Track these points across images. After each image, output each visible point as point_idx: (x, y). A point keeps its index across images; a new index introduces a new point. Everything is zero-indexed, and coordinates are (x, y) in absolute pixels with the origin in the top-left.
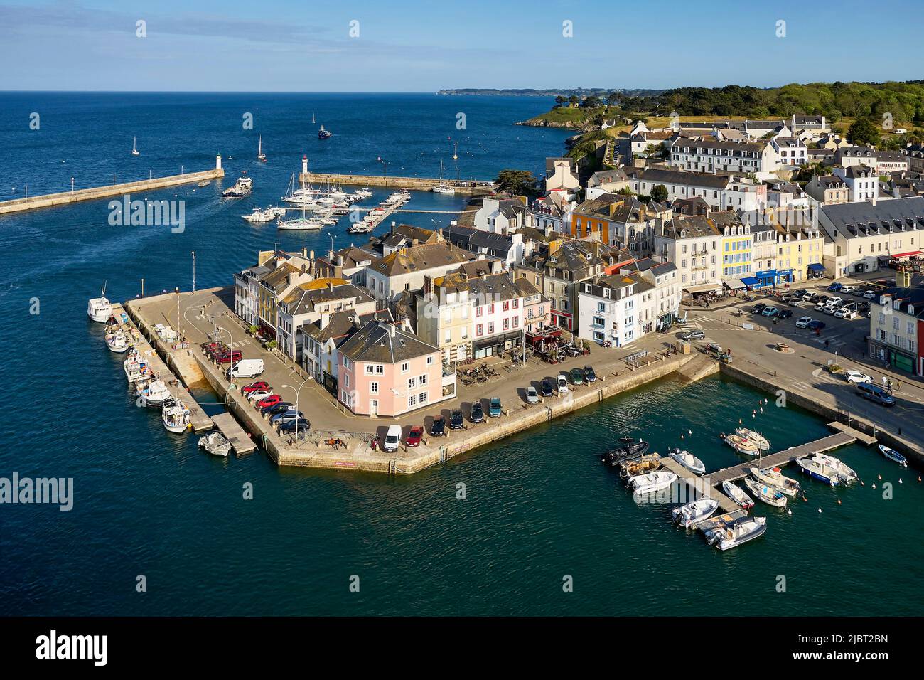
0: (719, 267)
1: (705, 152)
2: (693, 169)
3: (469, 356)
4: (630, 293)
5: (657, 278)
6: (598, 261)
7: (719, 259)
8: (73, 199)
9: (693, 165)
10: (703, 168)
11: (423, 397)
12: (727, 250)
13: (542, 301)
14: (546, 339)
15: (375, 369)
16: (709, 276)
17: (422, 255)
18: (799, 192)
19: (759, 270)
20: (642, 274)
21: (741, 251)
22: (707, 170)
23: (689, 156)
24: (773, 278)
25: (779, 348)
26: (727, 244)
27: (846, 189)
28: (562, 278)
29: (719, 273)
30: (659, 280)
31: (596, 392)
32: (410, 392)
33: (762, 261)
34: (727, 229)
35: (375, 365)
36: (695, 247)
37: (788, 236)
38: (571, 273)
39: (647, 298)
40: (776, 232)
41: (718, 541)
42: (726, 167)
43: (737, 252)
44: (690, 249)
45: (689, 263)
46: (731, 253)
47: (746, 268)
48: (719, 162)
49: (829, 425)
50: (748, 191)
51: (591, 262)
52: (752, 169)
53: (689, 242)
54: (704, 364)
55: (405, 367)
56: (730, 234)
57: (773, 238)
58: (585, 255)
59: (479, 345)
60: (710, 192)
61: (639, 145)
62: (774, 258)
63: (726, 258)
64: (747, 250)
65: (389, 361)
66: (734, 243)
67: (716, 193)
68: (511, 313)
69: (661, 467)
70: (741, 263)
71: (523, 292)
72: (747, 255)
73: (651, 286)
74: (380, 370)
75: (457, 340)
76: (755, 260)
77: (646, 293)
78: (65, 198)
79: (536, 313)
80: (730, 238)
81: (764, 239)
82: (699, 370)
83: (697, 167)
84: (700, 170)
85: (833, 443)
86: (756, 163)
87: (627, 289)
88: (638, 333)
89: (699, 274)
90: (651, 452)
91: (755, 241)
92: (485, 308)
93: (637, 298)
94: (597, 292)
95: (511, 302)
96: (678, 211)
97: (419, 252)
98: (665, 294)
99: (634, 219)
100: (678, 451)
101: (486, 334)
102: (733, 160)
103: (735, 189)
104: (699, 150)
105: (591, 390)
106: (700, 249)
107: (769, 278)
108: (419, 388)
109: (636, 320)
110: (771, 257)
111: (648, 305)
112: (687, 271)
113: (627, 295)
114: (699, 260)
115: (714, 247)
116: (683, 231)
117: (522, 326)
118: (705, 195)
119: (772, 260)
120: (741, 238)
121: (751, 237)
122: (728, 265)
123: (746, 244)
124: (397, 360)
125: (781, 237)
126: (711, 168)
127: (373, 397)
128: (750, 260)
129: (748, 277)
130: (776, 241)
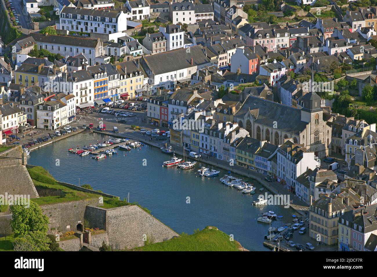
0: (92, 95)
1: (83, 18)
2: (75, 30)
5: (67, 101)
7: (93, 91)
9: (75, 27)
10: (82, 29)
13: (24, 114)
16: (88, 99)
18: (137, 45)
19: (112, 94)
20: (61, 100)
21: (102, 86)
22: (84, 31)
23: (72, 21)
26: (95, 83)
27: (164, 41)
28: (28, 105)
29: (93, 97)
33: (113, 90)
34: (96, 75)
36: (81, 86)
37: (125, 76)
39: (64, 110)
40: (119, 75)
42: (96, 28)
44: (79, 87)
45: (79, 94)
46: (98, 87)
47: (106, 94)
48: (91, 25)
51: (39, 97)
52: (112, 30)
53: (79, 84)
56: (98, 78)
58: (36, 94)
60: (87, 50)
62: (119, 88)
63: (95, 90)
64: (106, 85)
67: (90, 51)
68: (14, 119)
70: (102, 92)
71: (17, 111)
72: (106, 88)
73: (65, 105)
76: (109, 90)
77: (64, 108)
81: (114, 78)
83: (77, 28)
84: (79, 30)
86: (114, 26)
87: (57, 106)
89: (84, 99)
91: (109, 80)
92: (6, 118)
93: (60, 110)
94: (45, 109)
95: (13, 115)
96: (70, 64)
98: (70, 108)
99: (51, 74)
101: (6, 128)
102: (101, 23)
104: (79, 17)
106: (84, 86)
109: (60, 119)
110: (117, 87)
111: (64, 113)
112: (78, 98)
113: (57, 109)
114: (84, 92)
115: (90, 85)
116: (76, 78)
117: (17, 124)
118: (84, 52)
119: (118, 89)
120: (102, 79)
121: (108, 78)
122: (97, 93)
123: (105, 82)
125: (122, 77)
126: (86, 29)
128: (107, 90)
129: (106, 98)
130: (119, 79)
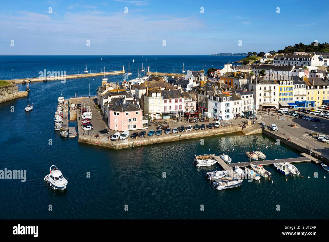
0: (277, 97)
1: (287, 60)
3: (161, 118)
4: (228, 100)
5: (242, 96)
6: (220, 89)
7: (277, 94)
8: (78, 76)
9: (282, 65)
11: (135, 126)
12: (281, 90)
13: (192, 101)
14: (192, 115)
15: (117, 114)
16: (272, 101)
17: (153, 84)
19: (297, 100)
20: (236, 94)
21: (288, 91)
23: (281, 61)
24: (304, 104)
25: (292, 126)
26: (281, 88)
28: (204, 94)
29: (277, 99)
30: (243, 97)
31: (202, 132)
32: (129, 124)
33: (299, 97)
34: (281, 82)
35: (117, 113)
36: (265, 88)
37: (312, 87)
38: (207, 92)
39: (237, 103)
40: (306, 85)
41: (217, 186)
42: (296, 65)
43: (285, 92)
44: (263, 88)
45: (263, 94)
46: (283, 92)
47: (291, 99)
48: (293, 63)
49: (300, 154)
50: (300, 72)
51: (217, 90)
52: (307, 65)
53: (263, 86)
54: (255, 129)
55: (127, 114)
56: (283, 84)
57: (305, 87)
58: (215, 87)
59: (165, 114)
61: (264, 60)
63: (280, 94)
64: (291, 91)
65: (121, 111)
66: (285, 88)
68: (179, 104)
69: (213, 159)
70: (288, 96)
71: (185, 97)
72: (291, 94)
73: (240, 99)
74: (118, 114)
75: (156, 111)
76: (295, 96)
77: (237, 101)
78: (76, 76)
79: (189, 105)
80: (282, 85)
81: (300, 87)
82: (252, 131)
84: (285, 66)
85: (298, 160)
86: (308, 63)
87: (226, 98)
88: (232, 116)
89: (267, 100)
90: (212, 154)
91: (295, 87)
92: (168, 100)
93: (232, 103)
94: (214, 99)
95: (179, 100)
97: (153, 83)
98: (246, 103)
99: (243, 77)
100: (224, 154)
101: (168, 110)
102: (299, 62)
103: (295, 71)
104: (285, 59)
105: (201, 131)
106: (268, 89)
107: (302, 104)
108: (133, 123)
109: (231, 111)
110: (303, 95)
111: (237, 106)
112: (262, 98)
113: (226, 101)
114: (267, 94)
115: (275, 89)
116: (260, 81)
117: (183, 109)
119: (304, 97)
120: (288, 86)
121: (293, 86)
122: (281, 97)
123: (291, 89)
124: (124, 111)
125: (308, 87)
127: (116, 124)
128: (293, 96)
129: (291, 102)
130: (306, 89)
